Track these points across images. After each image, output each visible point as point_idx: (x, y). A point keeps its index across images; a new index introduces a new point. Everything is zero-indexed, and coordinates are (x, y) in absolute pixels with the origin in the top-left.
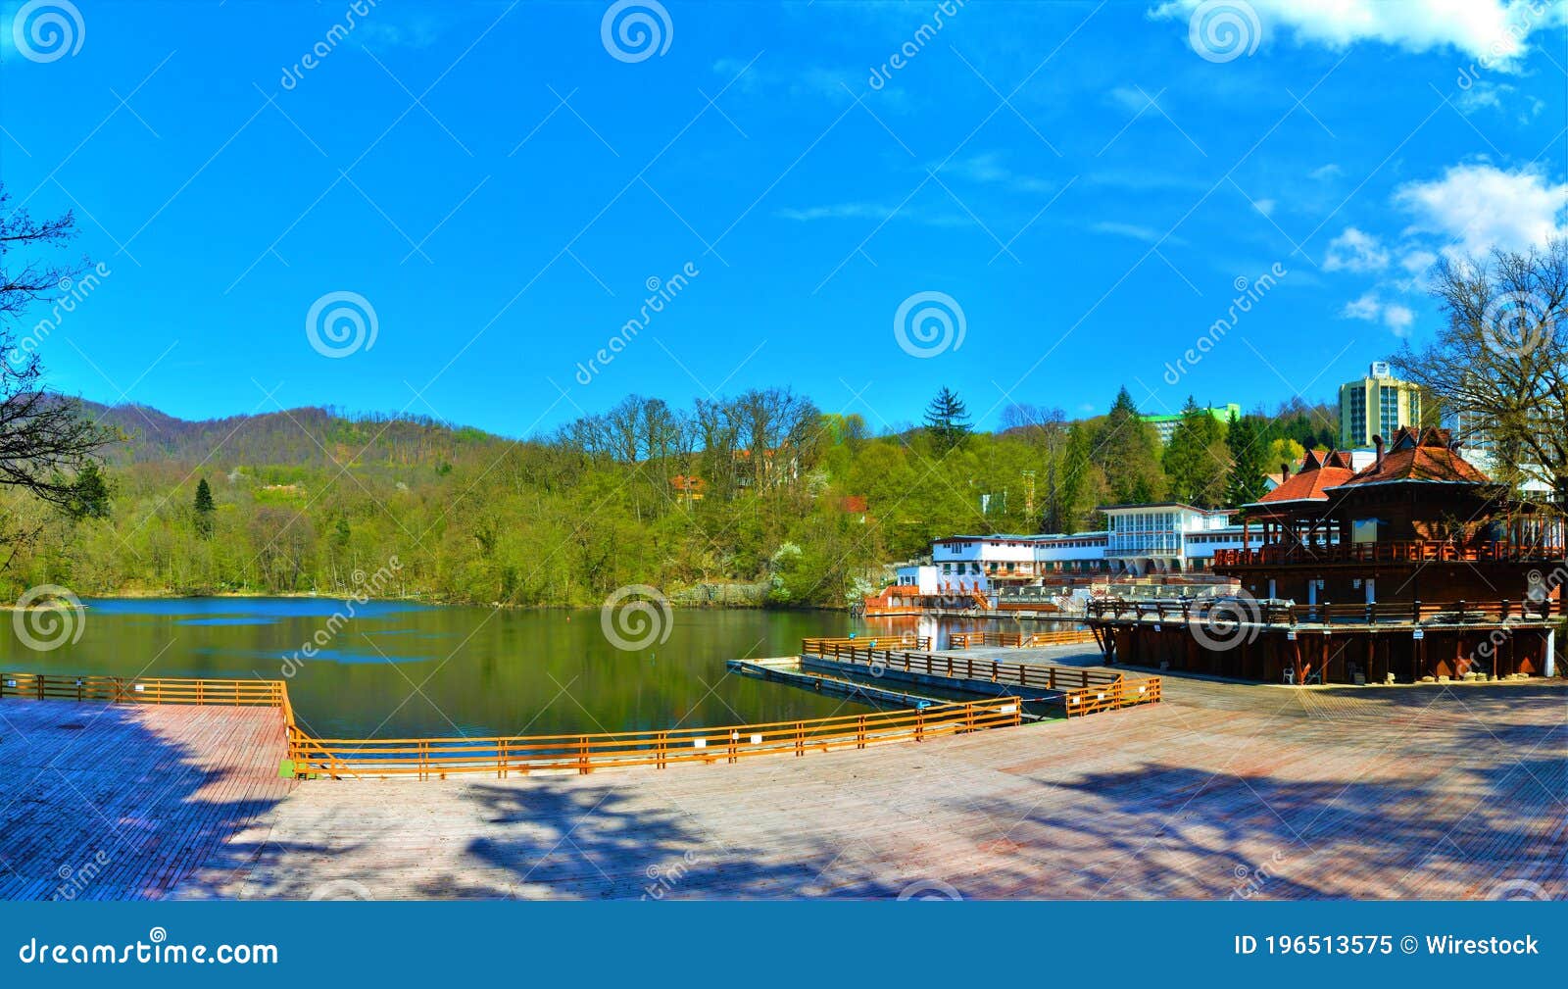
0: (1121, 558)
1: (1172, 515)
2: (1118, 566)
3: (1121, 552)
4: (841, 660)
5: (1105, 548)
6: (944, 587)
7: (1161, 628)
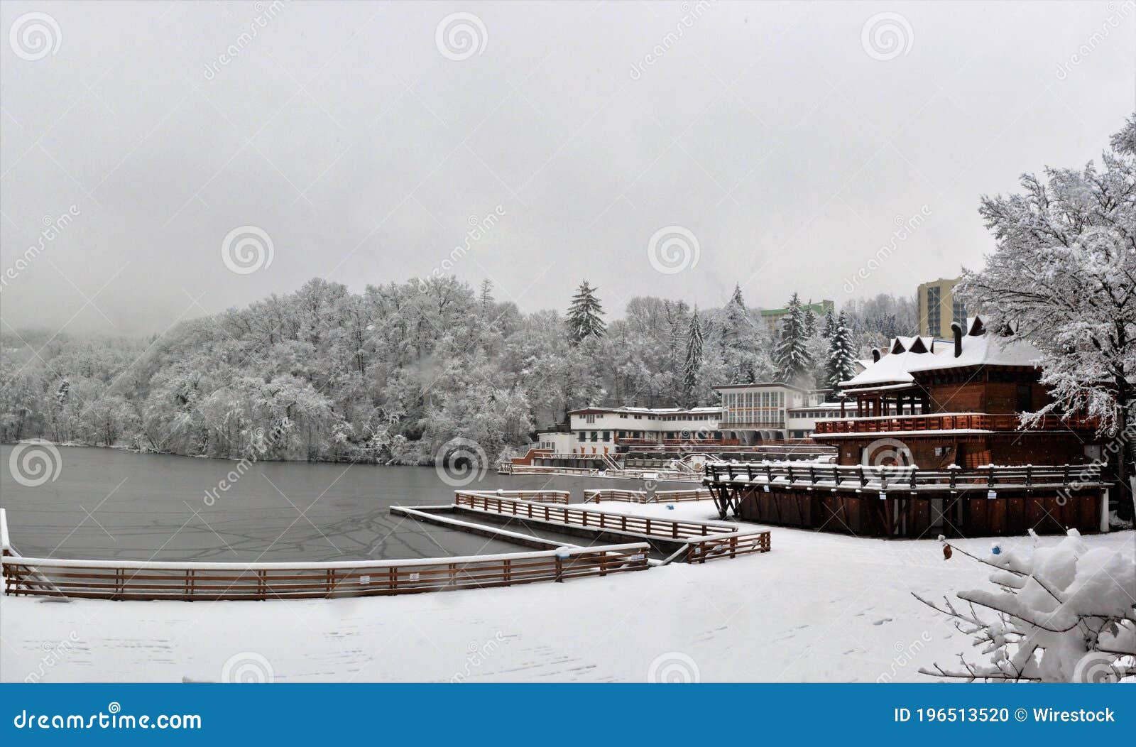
0: (732, 430)
1: (777, 393)
2: (730, 436)
3: (733, 425)
4: (490, 511)
5: (719, 421)
6: (579, 453)
7: (769, 488)
